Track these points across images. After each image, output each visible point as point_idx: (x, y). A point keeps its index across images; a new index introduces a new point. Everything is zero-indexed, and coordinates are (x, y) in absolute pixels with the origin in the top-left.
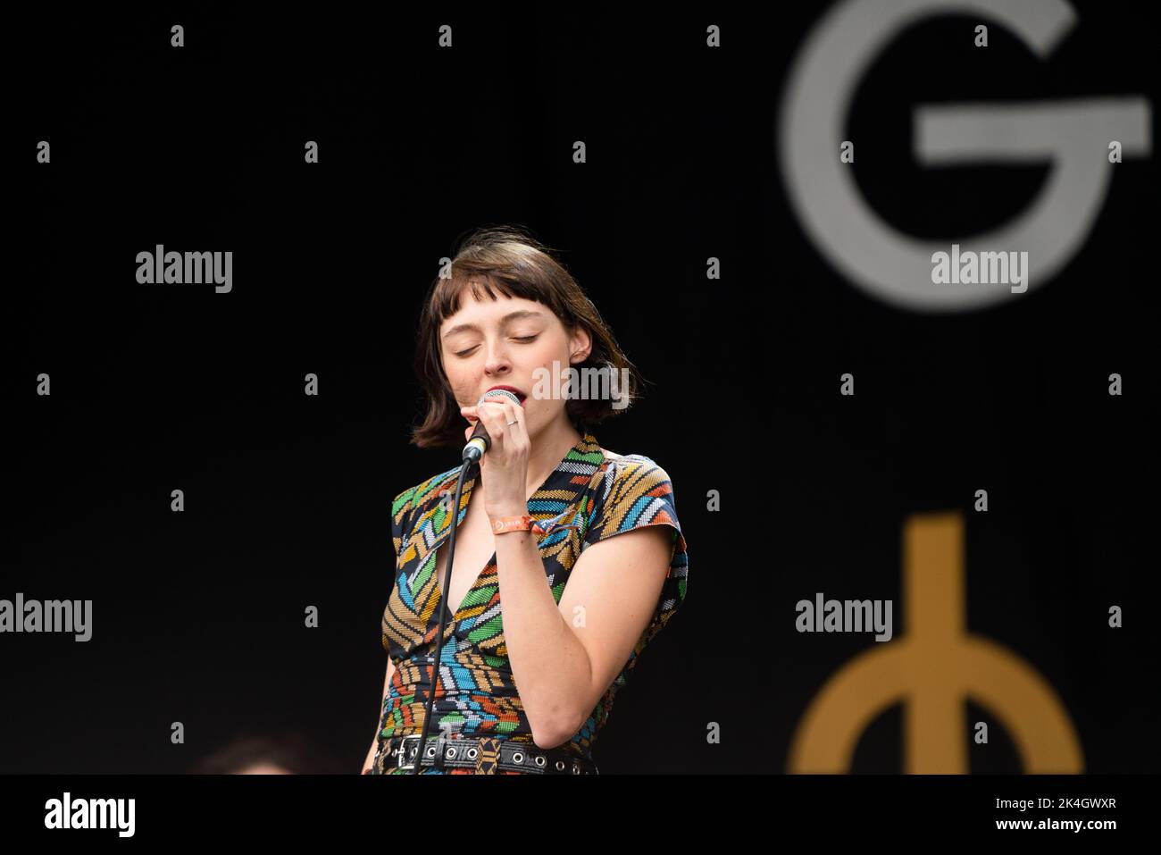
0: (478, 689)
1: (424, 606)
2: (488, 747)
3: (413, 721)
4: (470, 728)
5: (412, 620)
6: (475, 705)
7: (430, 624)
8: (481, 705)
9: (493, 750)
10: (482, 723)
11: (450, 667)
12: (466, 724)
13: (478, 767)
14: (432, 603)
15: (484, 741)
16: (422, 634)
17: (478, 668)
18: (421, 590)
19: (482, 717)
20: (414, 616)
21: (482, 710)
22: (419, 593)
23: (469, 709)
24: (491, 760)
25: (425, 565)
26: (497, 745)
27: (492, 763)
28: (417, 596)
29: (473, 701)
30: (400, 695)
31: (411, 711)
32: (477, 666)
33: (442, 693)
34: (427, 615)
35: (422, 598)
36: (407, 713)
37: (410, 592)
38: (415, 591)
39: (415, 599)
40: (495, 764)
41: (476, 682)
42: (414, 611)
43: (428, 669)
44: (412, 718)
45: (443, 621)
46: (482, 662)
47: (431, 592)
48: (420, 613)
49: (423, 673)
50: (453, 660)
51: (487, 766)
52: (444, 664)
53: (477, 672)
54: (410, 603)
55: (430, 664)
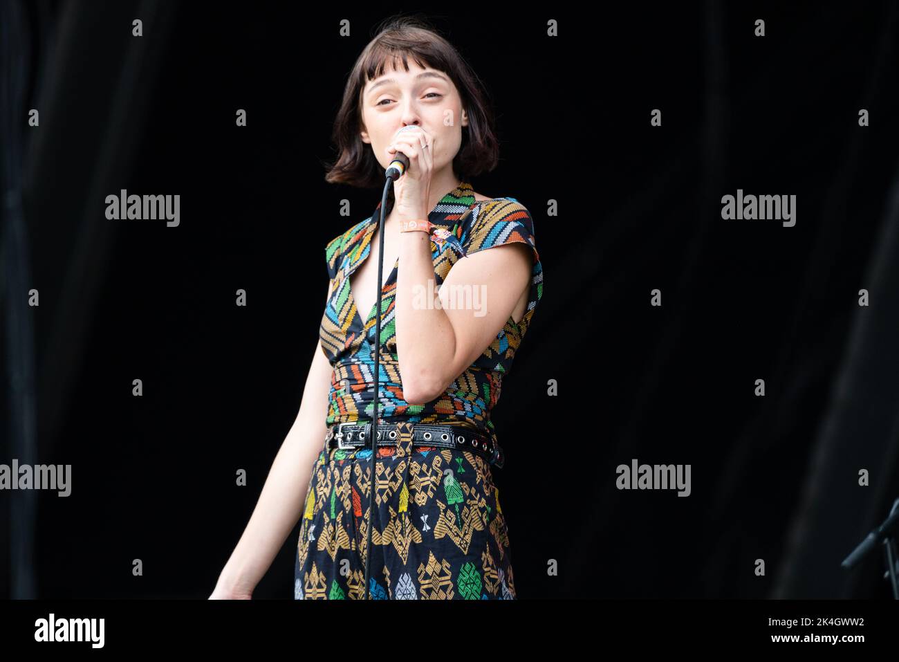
0: (391, 382)
1: (345, 320)
2: (404, 430)
3: (346, 410)
4: (388, 413)
5: (336, 332)
6: (389, 394)
7: (349, 333)
8: (394, 393)
9: (407, 432)
10: (396, 409)
11: (368, 365)
12: (384, 410)
13: (398, 446)
14: (350, 318)
15: (400, 425)
16: (343, 342)
17: (388, 364)
18: (342, 309)
19: (396, 404)
20: (337, 329)
21: (395, 398)
22: (341, 311)
23: (385, 397)
24: (408, 440)
25: (343, 289)
26: (410, 428)
27: (408, 442)
28: (340, 313)
29: (388, 391)
30: (336, 390)
31: (343, 402)
32: (387, 361)
33: (364, 386)
34: (346, 326)
35: (343, 315)
36: (341, 403)
37: (335, 311)
38: (338, 310)
39: (338, 316)
40: (411, 443)
41: (388, 376)
42: (338, 325)
43: (353, 367)
44: (345, 408)
45: (357, 330)
46: (391, 359)
47: (350, 309)
48: (342, 326)
49: (350, 372)
50: (370, 359)
51: (404, 445)
52: (363, 363)
53: (388, 367)
54: (335, 320)
55: (354, 364)
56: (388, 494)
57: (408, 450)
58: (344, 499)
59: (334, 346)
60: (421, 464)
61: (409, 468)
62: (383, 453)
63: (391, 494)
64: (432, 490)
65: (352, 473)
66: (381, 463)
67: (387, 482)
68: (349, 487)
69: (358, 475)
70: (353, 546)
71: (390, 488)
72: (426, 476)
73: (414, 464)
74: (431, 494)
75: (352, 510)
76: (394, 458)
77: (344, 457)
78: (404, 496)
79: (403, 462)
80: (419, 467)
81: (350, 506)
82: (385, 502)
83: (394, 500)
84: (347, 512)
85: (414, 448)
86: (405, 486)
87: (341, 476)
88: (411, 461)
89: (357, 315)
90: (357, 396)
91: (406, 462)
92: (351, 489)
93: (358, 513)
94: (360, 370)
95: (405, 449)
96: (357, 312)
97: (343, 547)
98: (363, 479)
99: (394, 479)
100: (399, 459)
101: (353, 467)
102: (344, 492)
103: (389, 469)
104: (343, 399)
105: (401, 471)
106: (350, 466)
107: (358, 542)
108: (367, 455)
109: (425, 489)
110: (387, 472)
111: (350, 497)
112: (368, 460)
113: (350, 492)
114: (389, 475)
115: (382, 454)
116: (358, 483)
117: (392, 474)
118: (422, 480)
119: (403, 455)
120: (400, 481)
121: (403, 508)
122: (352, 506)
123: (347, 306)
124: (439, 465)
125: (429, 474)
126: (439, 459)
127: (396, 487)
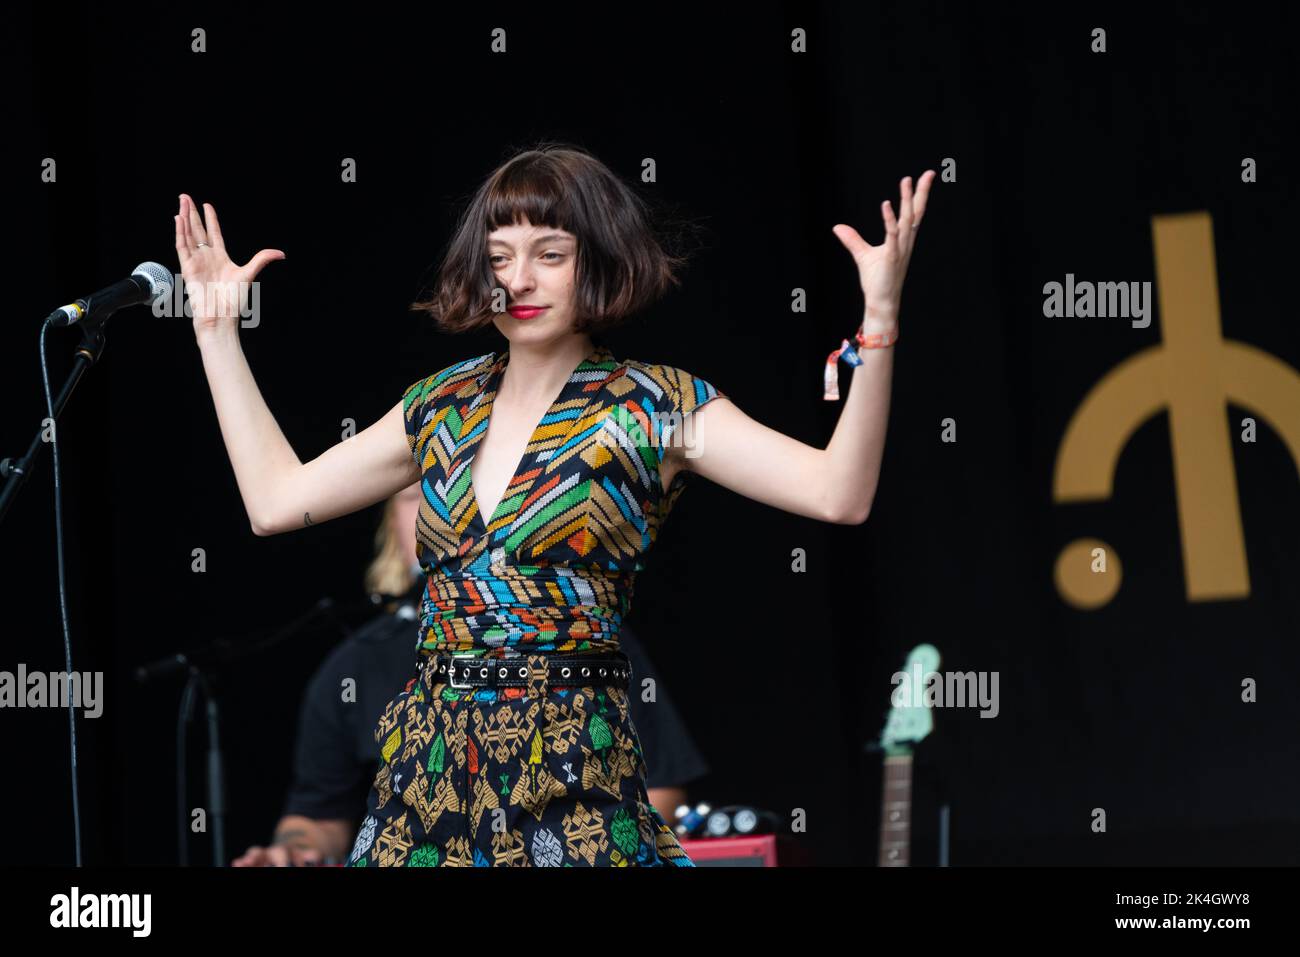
0: (518, 602)
1: (459, 519)
2: (537, 666)
3: (456, 638)
4: (512, 641)
5: (446, 532)
6: (514, 617)
7: (464, 537)
8: (520, 617)
9: (541, 668)
10: (523, 636)
11: (487, 582)
12: (508, 637)
13: (529, 685)
14: (469, 516)
15: (532, 660)
16: (455, 545)
17: (513, 579)
18: (457, 504)
19: (522, 630)
20: (449, 528)
21: (522, 622)
22: (454, 506)
23: (509, 622)
24: (542, 677)
25: (459, 478)
26: (544, 663)
27: (543, 681)
28: (453, 509)
29: (511, 614)
30: (440, 610)
31: (452, 626)
32: (512, 577)
33: (483, 608)
34: (462, 527)
35: (458, 512)
36: (447, 628)
37: (445, 504)
38: (450, 505)
39: (451, 512)
40: (546, 681)
41: (514, 595)
42: (449, 523)
43: (465, 584)
44: (454, 634)
45: (477, 534)
46: (516, 573)
47: (469, 506)
48: (455, 525)
49: (461, 589)
50: (488, 574)
51: (538, 684)
52: (480, 579)
53: (513, 584)
54: (445, 515)
55: (466, 579)
56: (517, 745)
57: (543, 689)
58: (455, 751)
59: (441, 548)
60: (559, 707)
61: (543, 711)
62: (511, 693)
63: (521, 744)
64: (575, 735)
65: (470, 720)
66: (509, 707)
67: (516, 730)
68: (465, 737)
69: (477, 722)
70: (464, 809)
71: (520, 737)
72: (566, 719)
73: (551, 706)
74: (573, 740)
75: (466, 765)
76: (525, 700)
77: (457, 698)
78: (537, 744)
79: (536, 703)
80: (557, 709)
81: (464, 761)
82: (514, 754)
83: (525, 752)
84: (459, 768)
85: (549, 688)
86: (538, 733)
87: (454, 721)
88: (547, 703)
89: (478, 515)
90: (471, 620)
91: (540, 704)
92: (467, 740)
93: (474, 770)
94: (476, 588)
95: (538, 690)
96: (478, 512)
97: (450, 809)
98: (483, 727)
99: (525, 725)
100: (531, 702)
101: (471, 712)
102: (457, 742)
103: (518, 714)
104: (450, 624)
105: (533, 716)
106: (466, 711)
107: (470, 804)
108: (488, 696)
109: (565, 735)
110: (515, 718)
111: (465, 750)
112: (492, 703)
113: (465, 743)
114: (518, 721)
115: (509, 695)
116: (477, 732)
117: (522, 720)
118: (560, 725)
119: (537, 696)
120: (531, 728)
121: (536, 759)
122: (467, 760)
123: (466, 501)
124: (581, 705)
125: (570, 717)
126: (581, 697)
127: (526, 734)
